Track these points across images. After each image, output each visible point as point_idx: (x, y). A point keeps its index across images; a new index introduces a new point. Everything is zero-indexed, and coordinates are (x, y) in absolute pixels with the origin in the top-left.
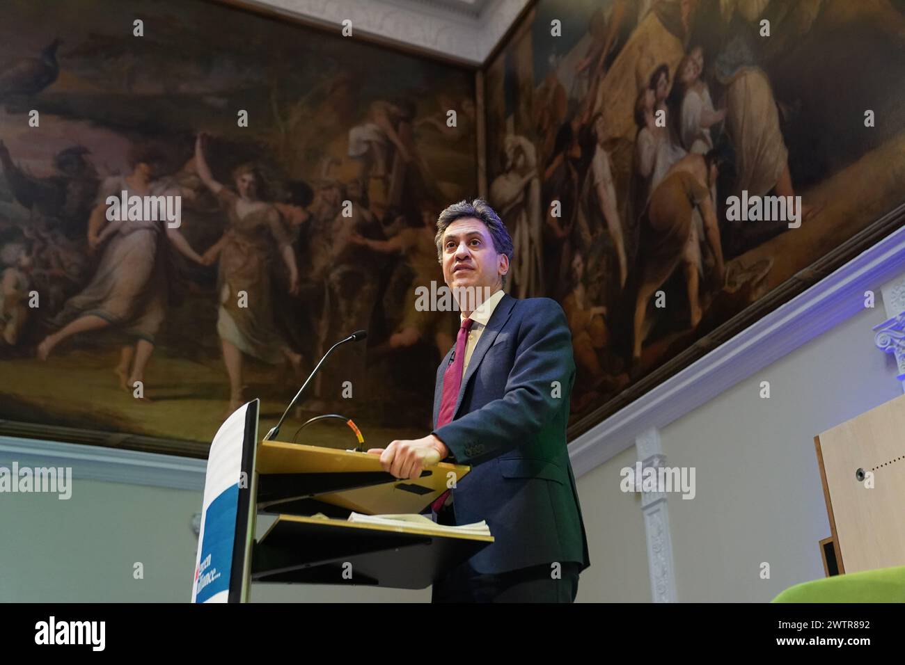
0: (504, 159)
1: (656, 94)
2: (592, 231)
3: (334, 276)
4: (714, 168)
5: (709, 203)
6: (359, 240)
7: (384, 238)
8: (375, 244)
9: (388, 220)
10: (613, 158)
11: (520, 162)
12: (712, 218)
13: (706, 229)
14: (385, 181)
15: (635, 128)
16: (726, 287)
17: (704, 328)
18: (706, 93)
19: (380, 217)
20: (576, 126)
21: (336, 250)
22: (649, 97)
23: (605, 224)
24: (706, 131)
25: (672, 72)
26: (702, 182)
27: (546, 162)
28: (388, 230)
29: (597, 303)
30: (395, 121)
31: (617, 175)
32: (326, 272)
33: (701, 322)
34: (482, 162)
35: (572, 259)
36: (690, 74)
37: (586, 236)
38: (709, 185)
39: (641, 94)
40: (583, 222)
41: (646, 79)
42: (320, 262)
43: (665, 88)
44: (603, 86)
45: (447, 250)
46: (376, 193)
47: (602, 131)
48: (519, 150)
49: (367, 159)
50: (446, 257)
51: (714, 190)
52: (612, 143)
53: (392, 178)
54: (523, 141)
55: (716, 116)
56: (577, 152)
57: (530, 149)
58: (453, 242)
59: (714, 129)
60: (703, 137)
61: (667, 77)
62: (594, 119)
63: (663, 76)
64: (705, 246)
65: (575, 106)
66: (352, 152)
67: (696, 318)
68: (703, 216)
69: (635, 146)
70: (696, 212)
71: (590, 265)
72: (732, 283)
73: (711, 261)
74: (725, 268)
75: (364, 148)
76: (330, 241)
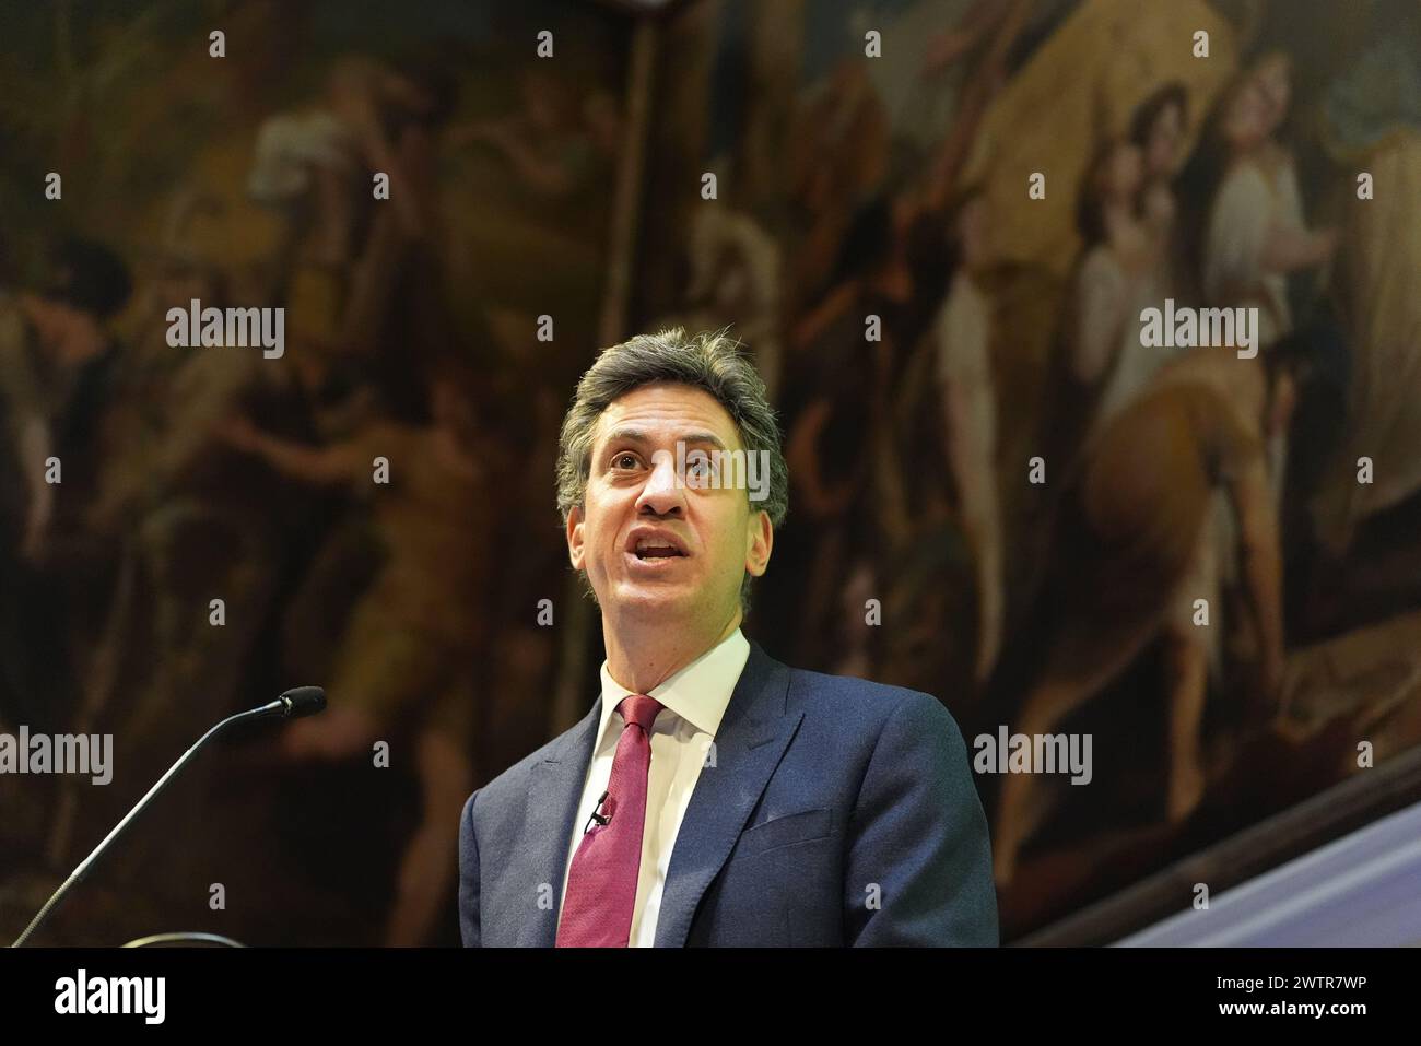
0: (682, 272)
1: (1145, 162)
2: (915, 507)
3: (158, 526)
5: (1263, 483)
6: (243, 436)
9: (334, 393)
10: (1003, 316)
11: (731, 288)
12: (1264, 523)
13: (1242, 552)
15: (1073, 243)
16: (1282, 724)
17: (1207, 828)
18: (1287, 181)
19: (313, 378)
20: (905, 211)
21: (174, 451)
22: (1126, 167)
23: (952, 495)
24: (1276, 284)
25: (1198, 107)
27: (803, 299)
28: (329, 420)
30: (393, 120)
31: (1006, 365)
32: (134, 512)
34: (619, 274)
35: (842, 579)
36: (1246, 122)
37: (896, 524)
38: (1267, 429)
39: (1102, 153)
40: (890, 483)
41: (1123, 113)
42: (123, 480)
43: (1173, 147)
44: (999, 114)
45: (610, 475)
47: (978, 238)
48: (731, 256)
49: (301, 212)
50: (603, 494)
51: (1279, 446)
52: (1002, 276)
53: (365, 277)
54: (747, 233)
55: (1307, 246)
56: (898, 285)
57: (764, 260)
58: (632, 456)
59: (1299, 279)
60: (1262, 298)
61: (1183, 121)
62: (957, 201)
63: (1169, 117)
64: (1234, 601)
65: (910, 159)
66: (259, 184)
67: (1185, 795)
68: (1238, 511)
69: (1068, 295)
70: (1219, 505)
72: (1300, 715)
73: (1246, 643)
74: (1285, 671)
75: (295, 181)
76: (159, 425)
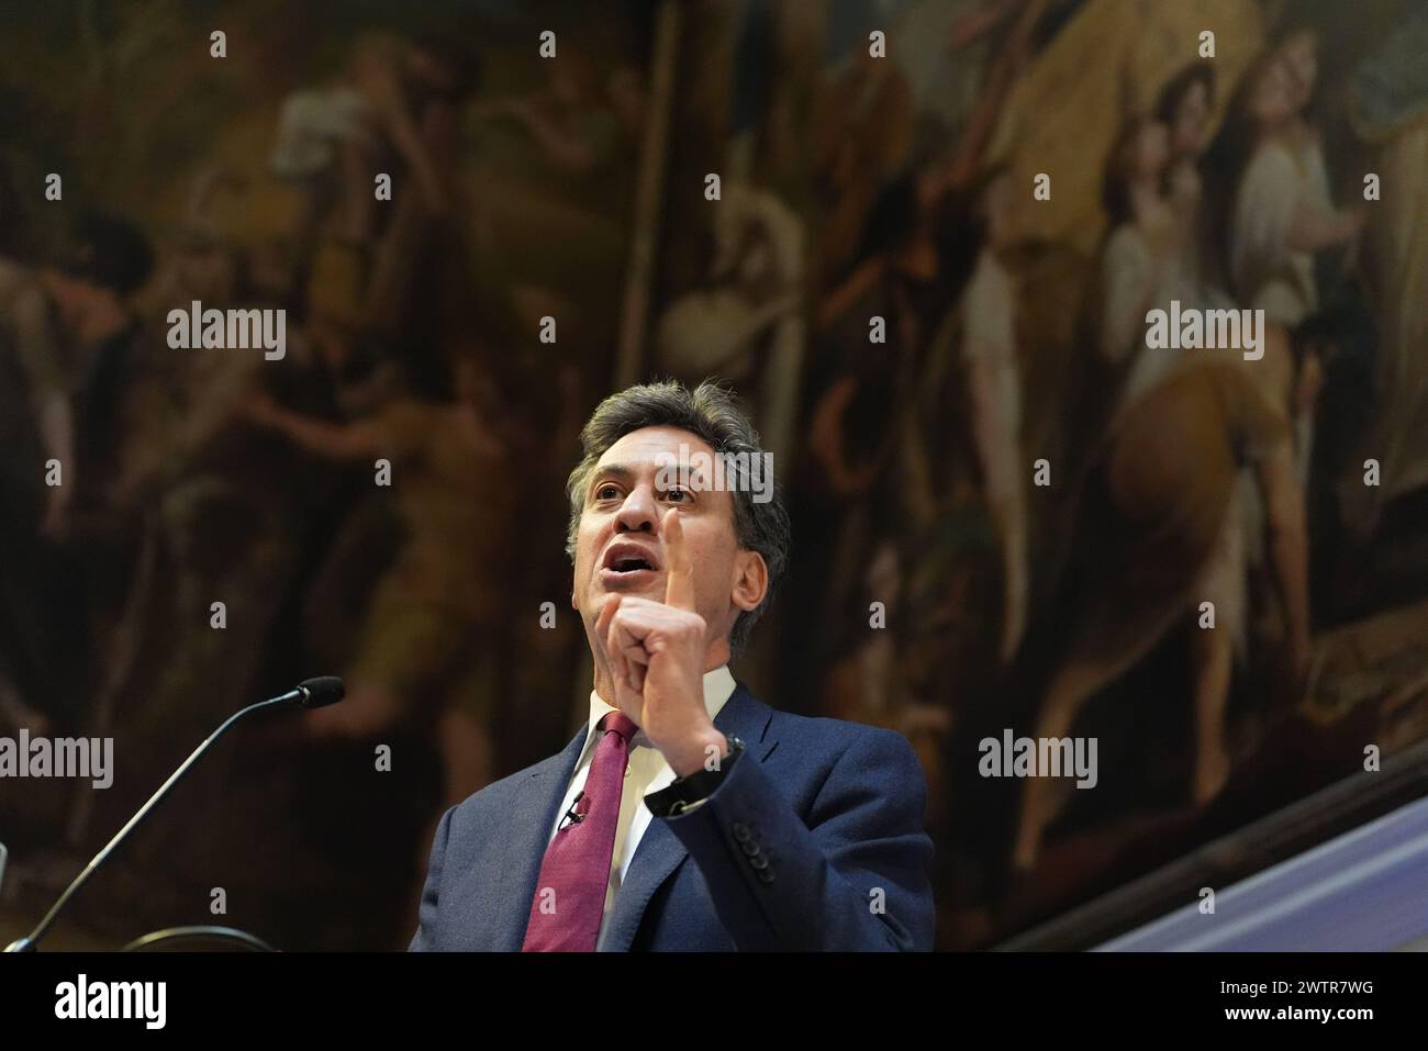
1: (1171, 139)
3: (178, 503)
4: (1312, 367)
5: (1290, 465)
6: (265, 412)
7: (336, 417)
8: (309, 433)
9: (357, 369)
10: (1028, 294)
11: (755, 264)
12: (1291, 505)
13: (1269, 532)
14: (365, 257)
15: (1099, 221)
16: (1309, 707)
17: (1232, 811)
18: (1315, 160)
19: (336, 353)
20: (930, 188)
21: (196, 428)
22: (1152, 145)
23: (978, 474)
24: (1303, 263)
25: (1224, 86)
26: (1274, 399)
27: (827, 276)
28: (351, 396)
29: (925, 693)
30: (416, 96)
31: (1031, 343)
32: (155, 489)
33: (1225, 795)
34: (643, 248)
35: (866, 558)
36: (1273, 100)
37: (920, 502)
38: (1294, 409)
39: (1129, 131)
40: (915, 461)
41: (1149, 92)
42: (143, 458)
43: (1200, 125)
44: (1024, 92)
45: (597, 506)
46: (333, 289)
48: (755, 232)
51: (1305, 427)
52: (1027, 254)
53: (387, 253)
55: (1332, 225)
56: (923, 263)
57: (789, 236)
58: (617, 485)
59: (1327, 260)
60: (1291, 278)
61: (1209, 99)
62: (984, 177)
63: (1196, 94)
64: (1262, 580)
65: (935, 135)
66: (282, 160)
67: (1211, 779)
68: (1265, 493)
70: (1245, 484)
71: (922, 581)
72: (1327, 697)
73: (1272, 625)
74: (1312, 654)
75: (318, 157)
